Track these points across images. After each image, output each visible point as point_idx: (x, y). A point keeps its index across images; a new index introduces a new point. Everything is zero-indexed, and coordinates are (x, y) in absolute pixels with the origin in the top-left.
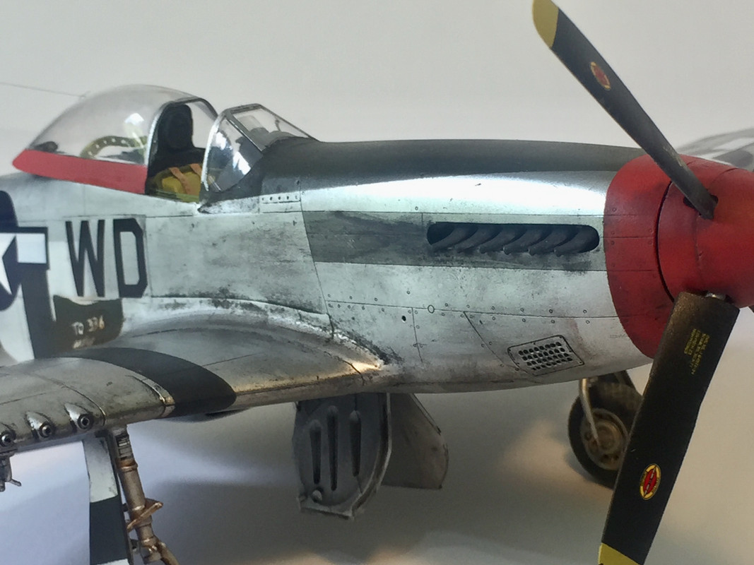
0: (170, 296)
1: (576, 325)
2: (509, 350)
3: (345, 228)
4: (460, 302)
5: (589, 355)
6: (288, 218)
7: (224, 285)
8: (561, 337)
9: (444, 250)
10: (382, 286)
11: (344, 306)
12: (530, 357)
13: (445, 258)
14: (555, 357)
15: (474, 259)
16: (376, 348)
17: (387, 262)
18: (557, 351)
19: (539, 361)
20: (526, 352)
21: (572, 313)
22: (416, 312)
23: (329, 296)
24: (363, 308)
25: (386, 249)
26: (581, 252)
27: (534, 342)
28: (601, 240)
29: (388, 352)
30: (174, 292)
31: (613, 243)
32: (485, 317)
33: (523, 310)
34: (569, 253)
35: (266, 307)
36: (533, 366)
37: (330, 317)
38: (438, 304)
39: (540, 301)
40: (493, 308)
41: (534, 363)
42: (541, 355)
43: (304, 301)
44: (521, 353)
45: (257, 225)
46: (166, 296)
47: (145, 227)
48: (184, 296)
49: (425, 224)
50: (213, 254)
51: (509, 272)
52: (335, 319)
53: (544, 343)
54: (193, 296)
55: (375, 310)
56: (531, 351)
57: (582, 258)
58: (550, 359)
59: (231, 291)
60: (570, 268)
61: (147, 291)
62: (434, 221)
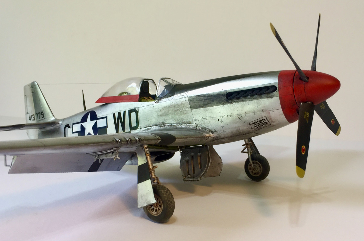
0: (146, 127)
1: (269, 113)
2: (250, 123)
3: (201, 99)
4: (236, 113)
5: (273, 122)
6: (184, 100)
7: (163, 121)
8: (265, 117)
9: (231, 99)
10: (212, 112)
11: (200, 120)
12: (256, 124)
13: (231, 101)
14: (263, 123)
15: (240, 100)
16: (210, 130)
17: (213, 106)
18: (264, 121)
19: (258, 125)
20: (255, 123)
21: (269, 110)
22: (222, 118)
23: (196, 118)
24: (206, 120)
25: (213, 102)
26: (272, 92)
27: (257, 120)
28: (277, 89)
29: (213, 130)
30: (147, 126)
31: (281, 89)
32: (243, 115)
33: (254, 111)
34: (268, 93)
35: (176, 125)
36: (256, 127)
37: (196, 124)
38: (229, 114)
39: (260, 108)
40: (246, 112)
41: (256, 126)
42: (259, 123)
43: (188, 121)
44: (253, 123)
45: (174, 103)
46: (145, 127)
47: (138, 110)
48: (151, 126)
49: (225, 94)
50: (160, 113)
51: (251, 102)
52: (197, 124)
53: (260, 120)
54: (154, 126)
55: (210, 119)
56: (256, 122)
57: (271, 94)
58: (261, 124)
59: (165, 122)
60: (268, 97)
61: (139, 127)
62: (228, 92)
